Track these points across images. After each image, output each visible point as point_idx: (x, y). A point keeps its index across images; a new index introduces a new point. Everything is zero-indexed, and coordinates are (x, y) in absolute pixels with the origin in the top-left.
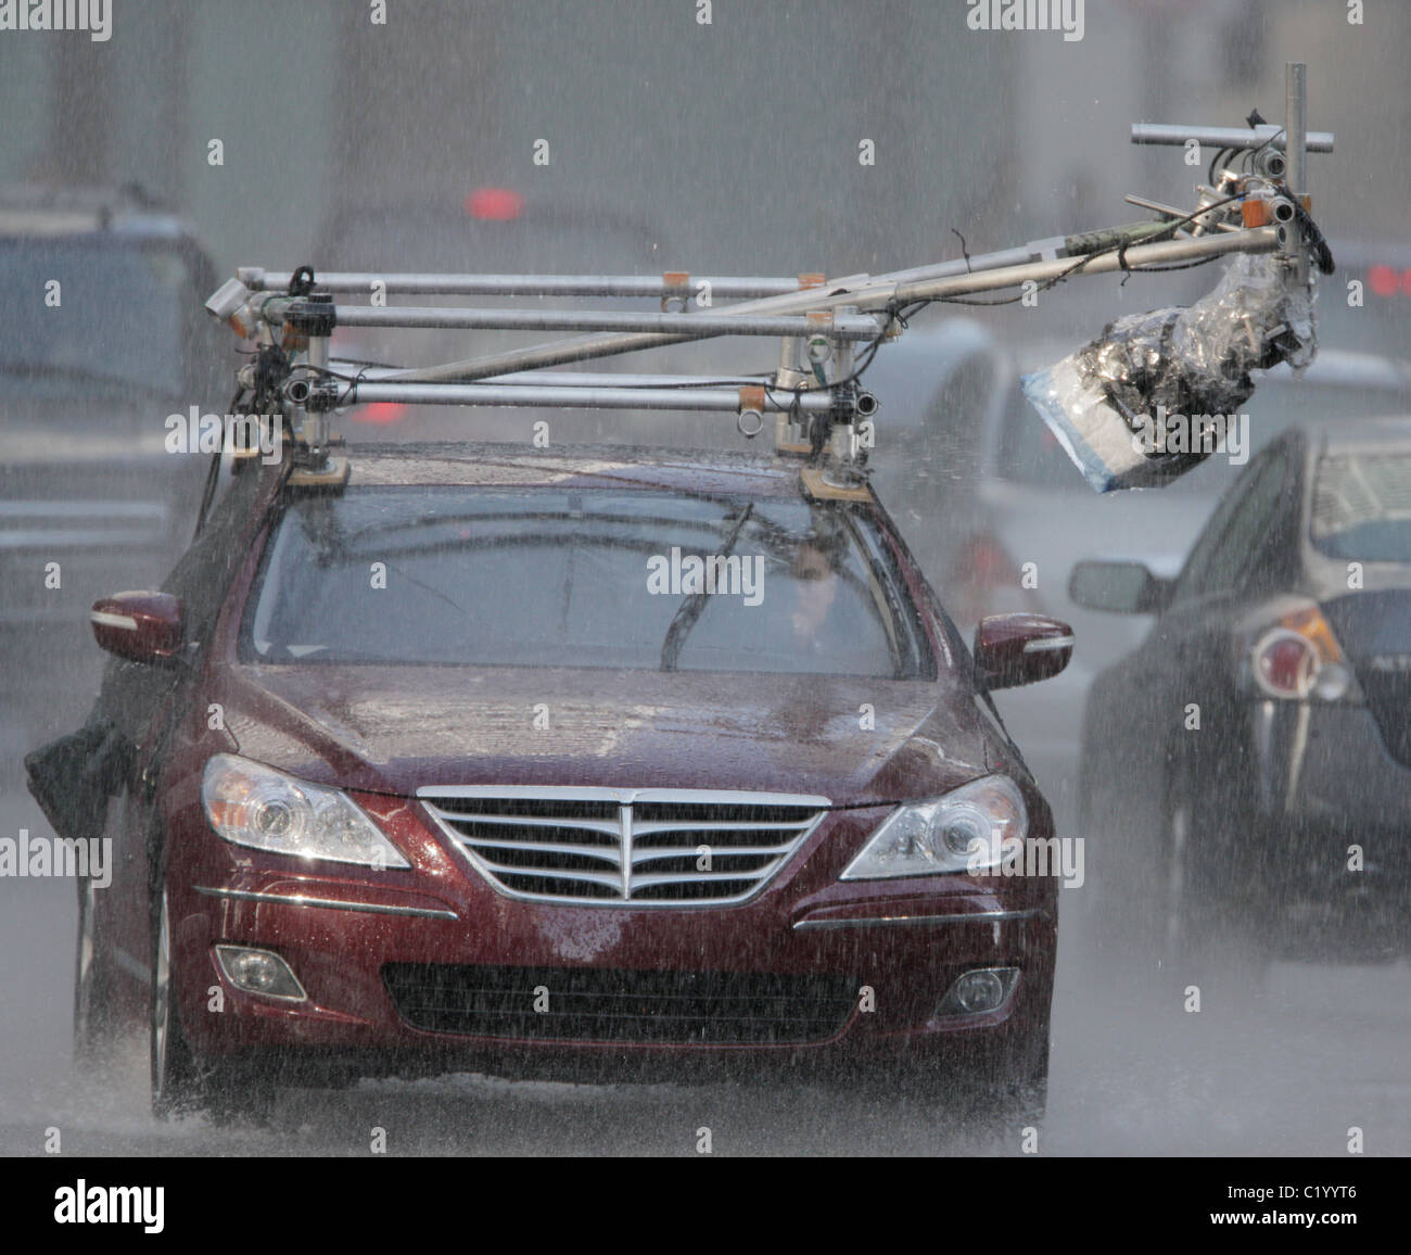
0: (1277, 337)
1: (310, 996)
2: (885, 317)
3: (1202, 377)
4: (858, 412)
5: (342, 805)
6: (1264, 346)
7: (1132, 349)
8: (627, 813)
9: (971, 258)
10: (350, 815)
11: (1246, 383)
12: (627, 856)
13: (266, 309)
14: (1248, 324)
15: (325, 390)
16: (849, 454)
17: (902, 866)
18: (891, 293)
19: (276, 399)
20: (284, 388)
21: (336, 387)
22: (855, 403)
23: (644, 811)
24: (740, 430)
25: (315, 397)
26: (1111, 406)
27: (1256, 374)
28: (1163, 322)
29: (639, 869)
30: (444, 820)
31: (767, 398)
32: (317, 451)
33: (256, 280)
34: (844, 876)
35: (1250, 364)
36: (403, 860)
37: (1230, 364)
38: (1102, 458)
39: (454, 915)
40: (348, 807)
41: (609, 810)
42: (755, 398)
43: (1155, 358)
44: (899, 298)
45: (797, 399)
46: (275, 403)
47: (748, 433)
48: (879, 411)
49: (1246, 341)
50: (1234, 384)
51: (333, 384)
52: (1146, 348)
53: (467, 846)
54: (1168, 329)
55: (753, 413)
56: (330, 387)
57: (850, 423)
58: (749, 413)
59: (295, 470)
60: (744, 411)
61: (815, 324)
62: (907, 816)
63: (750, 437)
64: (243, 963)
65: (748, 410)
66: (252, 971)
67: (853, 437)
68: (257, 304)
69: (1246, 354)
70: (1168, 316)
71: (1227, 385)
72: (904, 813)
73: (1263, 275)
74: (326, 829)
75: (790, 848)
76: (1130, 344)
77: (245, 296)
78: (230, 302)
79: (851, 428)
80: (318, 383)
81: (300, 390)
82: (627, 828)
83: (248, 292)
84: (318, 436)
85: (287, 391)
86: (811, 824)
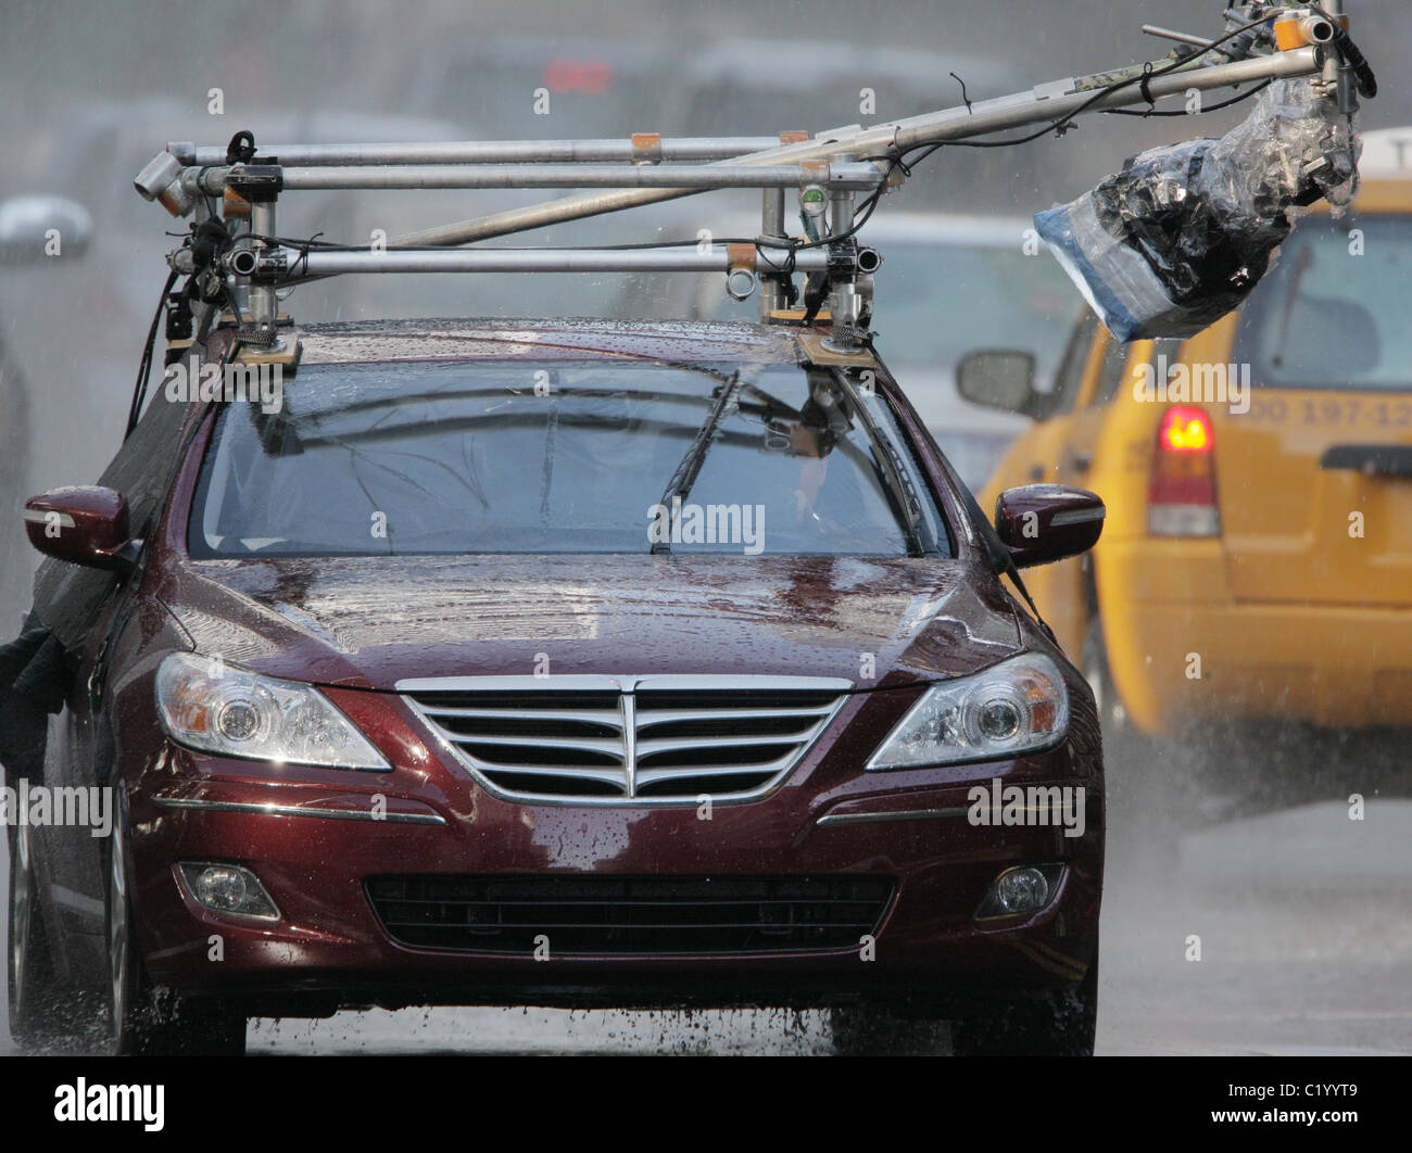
0: (1315, 171)
1: (284, 915)
2: (884, 166)
3: (1234, 215)
4: (859, 270)
5: (312, 703)
6: (1301, 182)
7: (1156, 185)
8: (629, 702)
9: (972, 105)
10: (322, 715)
11: (1281, 221)
12: (630, 749)
13: (203, 178)
14: (1283, 156)
15: (273, 260)
16: (849, 316)
17: (934, 752)
18: (891, 138)
19: (217, 275)
20: (228, 260)
21: (285, 256)
22: (855, 260)
23: (646, 700)
24: (729, 292)
25: (263, 269)
26: (1133, 248)
27: (1293, 212)
28: (1191, 154)
29: (644, 763)
30: (427, 715)
31: (759, 257)
32: (265, 328)
33: (186, 155)
34: (870, 766)
35: (1286, 202)
36: (383, 761)
37: (1263, 200)
38: (1125, 304)
39: (442, 819)
40: (321, 707)
41: (609, 700)
42: (745, 256)
43: (1182, 194)
44: (899, 143)
45: (792, 256)
46: (217, 279)
47: (739, 295)
48: (881, 268)
49: (1281, 176)
50: (1269, 222)
51: (282, 253)
52: (1171, 183)
53: (453, 743)
54: (1197, 161)
55: (745, 274)
56: (276, 257)
57: (850, 282)
58: (740, 273)
59: (242, 349)
60: (734, 271)
61: (809, 174)
62: (936, 699)
63: (742, 299)
64: (209, 881)
65: (739, 270)
66: (218, 889)
67: (855, 296)
68: (190, 178)
69: (1283, 189)
70: (1196, 149)
71: (1260, 223)
72: (934, 695)
73: (1299, 104)
74: (296, 731)
75: (809, 736)
76: (1154, 179)
77: (177, 170)
78: (159, 178)
79: (851, 288)
80: (264, 253)
81: (245, 262)
82: (628, 718)
83: (180, 166)
84: (266, 313)
85: (231, 263)
86: (831, 709)
